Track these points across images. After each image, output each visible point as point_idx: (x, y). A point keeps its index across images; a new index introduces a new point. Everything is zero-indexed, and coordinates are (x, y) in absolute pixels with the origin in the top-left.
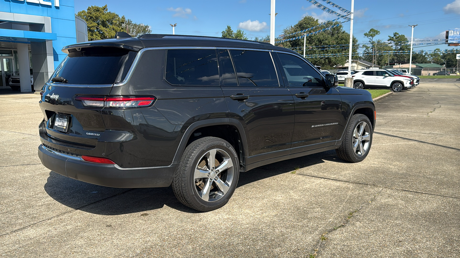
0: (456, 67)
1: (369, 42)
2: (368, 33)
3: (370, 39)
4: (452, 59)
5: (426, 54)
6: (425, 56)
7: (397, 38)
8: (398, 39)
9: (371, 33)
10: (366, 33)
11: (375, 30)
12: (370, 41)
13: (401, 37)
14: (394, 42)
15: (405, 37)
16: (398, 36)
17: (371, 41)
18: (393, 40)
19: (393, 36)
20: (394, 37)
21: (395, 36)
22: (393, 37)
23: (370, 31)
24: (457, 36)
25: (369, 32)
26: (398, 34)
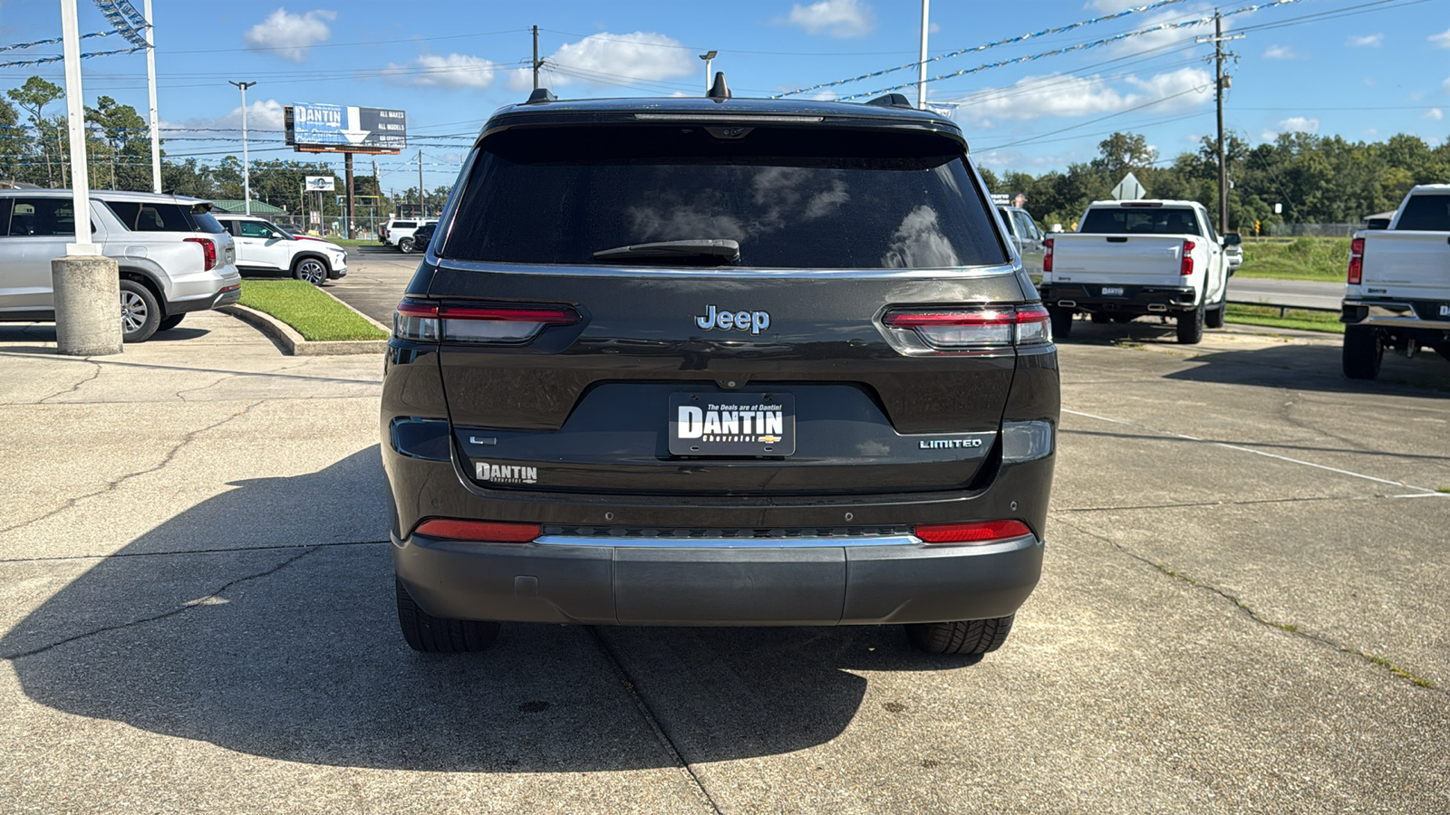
0: (296, 214)
1: (29, 119)
2: (22, 91)
3: (32, 111)
4: (284, 190)
5: (205, 170)
6: (200, 176)
7: (110, 116)
8: (113, 118)
9: (34, 91)
10: (16, 90)
11: (45, 82)
12: (34, 120)
13: (123, 114)
14: (104, 125)
15: (138, 115)
16: (113, 107)
17: (36, 118)
18: (98, 121)
19: (96, 107)
20: (103, 112)
21: (102, 107)
22: (97, 109)
23: (28, 84)
24: (316, 123)
25: (23, 87)
26: (113, 103)
